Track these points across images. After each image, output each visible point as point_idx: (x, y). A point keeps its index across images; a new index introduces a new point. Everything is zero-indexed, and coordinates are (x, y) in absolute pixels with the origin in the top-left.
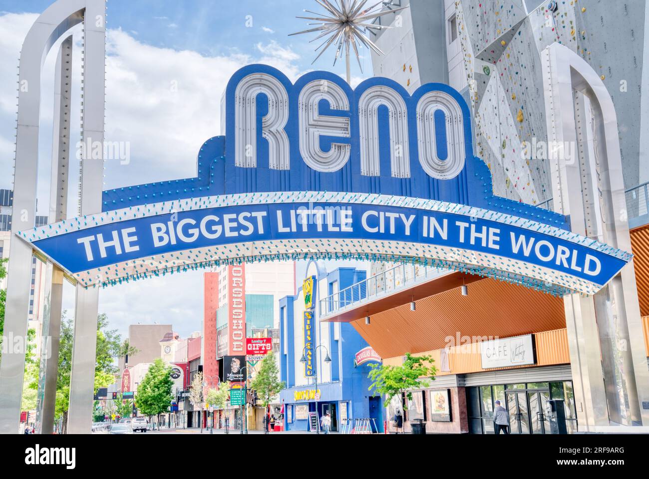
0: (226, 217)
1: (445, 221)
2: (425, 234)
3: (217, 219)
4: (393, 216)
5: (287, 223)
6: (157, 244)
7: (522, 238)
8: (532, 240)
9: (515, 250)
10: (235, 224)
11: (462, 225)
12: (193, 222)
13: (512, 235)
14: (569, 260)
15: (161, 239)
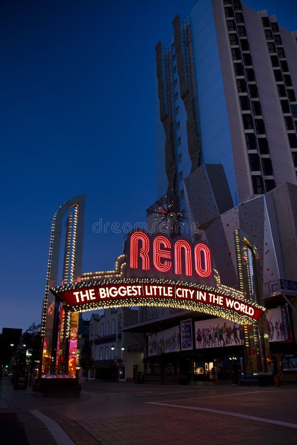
0: (128, 287)
1: (205, 293)
2: (198, 299)
3: (125, 288)
4: (186, 290)
5: (149, 292)
6: (102, 297)
7: (230, 300)
8: (233, 301)
9: (228, 306)
10: (131, 291)
11: (211, 295)
12: (116, 289)
13: (227, 299)
14: (245, 309)
15: (103, 295)
